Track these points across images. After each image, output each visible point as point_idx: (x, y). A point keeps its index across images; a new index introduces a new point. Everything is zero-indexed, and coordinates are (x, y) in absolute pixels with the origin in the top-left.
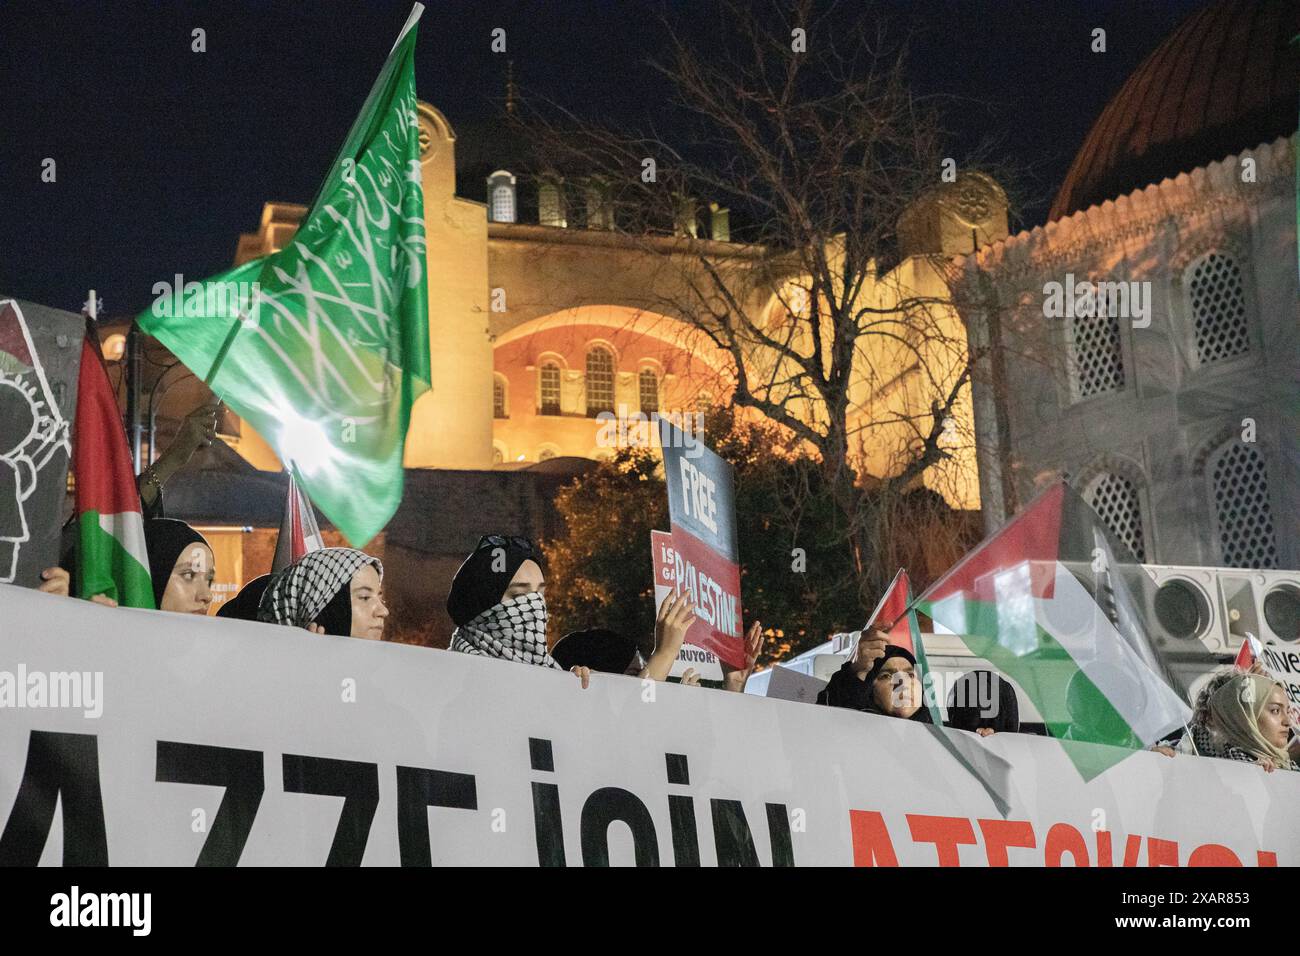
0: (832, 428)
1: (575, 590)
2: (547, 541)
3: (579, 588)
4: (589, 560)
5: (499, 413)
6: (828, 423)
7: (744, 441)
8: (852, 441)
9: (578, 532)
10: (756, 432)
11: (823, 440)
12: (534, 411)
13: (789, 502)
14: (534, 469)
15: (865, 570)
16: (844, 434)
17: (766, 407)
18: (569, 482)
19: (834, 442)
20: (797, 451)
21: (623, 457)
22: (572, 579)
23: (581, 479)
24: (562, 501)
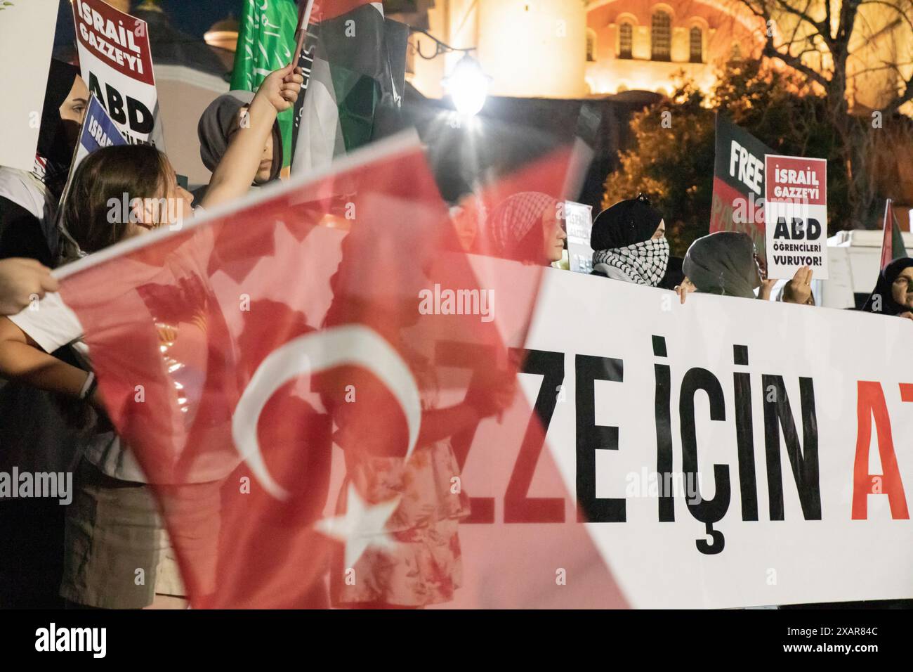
0: (835, 74)
1: (643, 186)
2: (624, 152)
3: (645, 185)
4: (654, 165)
5: (590, 58)
6: (833, 69)
7: (768, 81)
8: (849, 83)
9: (646, 146)
10: (776, 75)
11: (829, 83)
12: (614, 57)
13: (800, 128)
14: (613, 99)
15: (854, 176)
16: (844, 78)
17: (787, 58)
18: (641, 110)
19: (837, 83)
20: (806, 89)
21: (680, 93)
22: (640, 178)
23: (649, 108)
24: (635, 123)
